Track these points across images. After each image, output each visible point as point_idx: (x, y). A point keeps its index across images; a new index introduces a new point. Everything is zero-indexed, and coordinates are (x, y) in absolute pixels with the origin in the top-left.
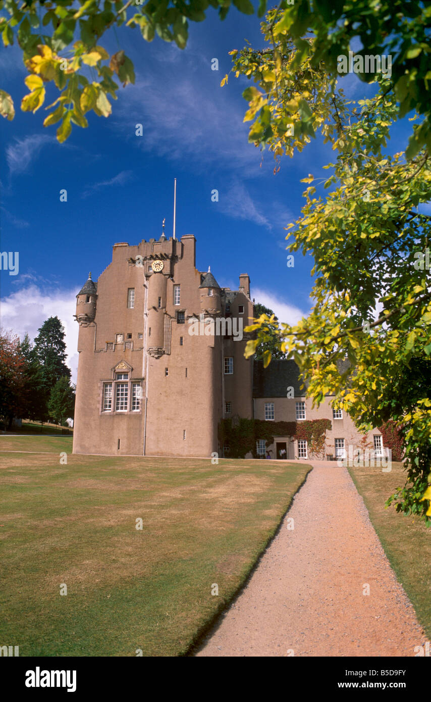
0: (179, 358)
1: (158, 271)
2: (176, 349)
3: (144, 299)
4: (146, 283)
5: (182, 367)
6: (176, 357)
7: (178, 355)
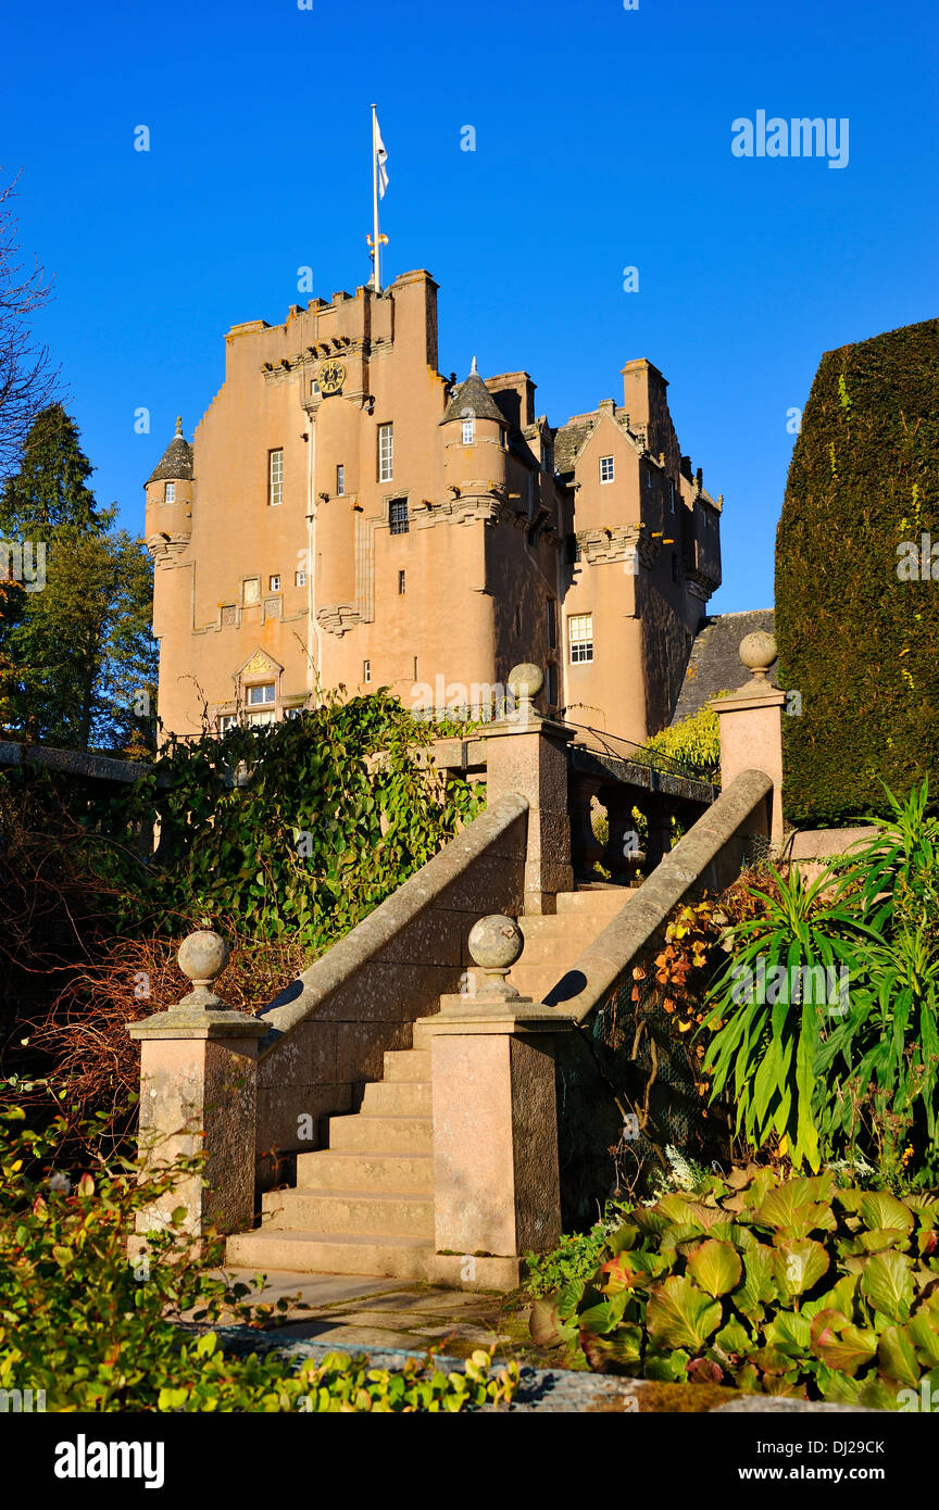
0: (397, 631)
1: (332, 390)
2: (389, 606)
3: (305, 477)
4: (309, 429)
5: (403, 654)
6: (389, 627)
7: (392, 621)
